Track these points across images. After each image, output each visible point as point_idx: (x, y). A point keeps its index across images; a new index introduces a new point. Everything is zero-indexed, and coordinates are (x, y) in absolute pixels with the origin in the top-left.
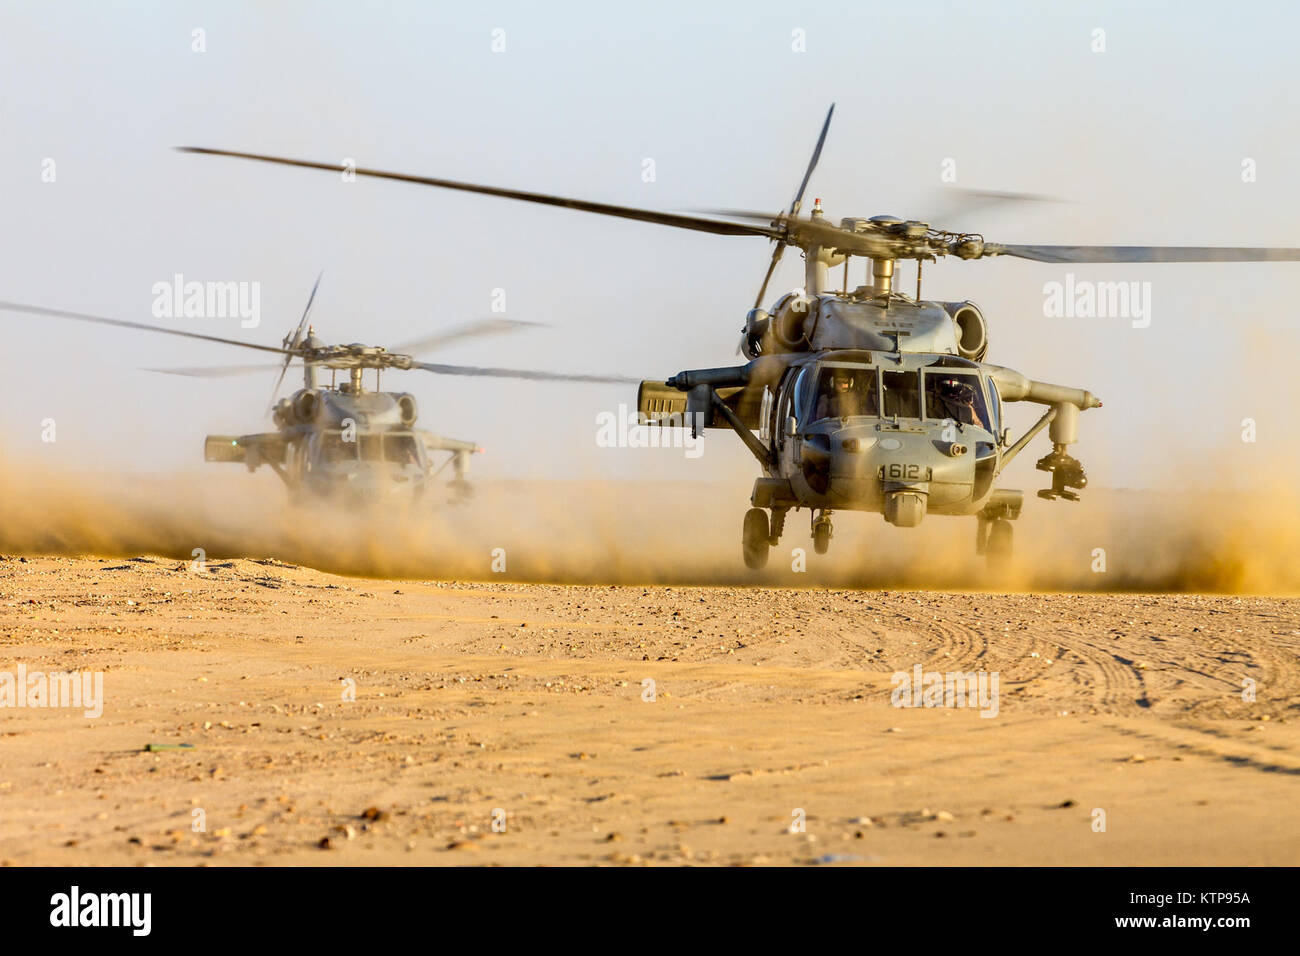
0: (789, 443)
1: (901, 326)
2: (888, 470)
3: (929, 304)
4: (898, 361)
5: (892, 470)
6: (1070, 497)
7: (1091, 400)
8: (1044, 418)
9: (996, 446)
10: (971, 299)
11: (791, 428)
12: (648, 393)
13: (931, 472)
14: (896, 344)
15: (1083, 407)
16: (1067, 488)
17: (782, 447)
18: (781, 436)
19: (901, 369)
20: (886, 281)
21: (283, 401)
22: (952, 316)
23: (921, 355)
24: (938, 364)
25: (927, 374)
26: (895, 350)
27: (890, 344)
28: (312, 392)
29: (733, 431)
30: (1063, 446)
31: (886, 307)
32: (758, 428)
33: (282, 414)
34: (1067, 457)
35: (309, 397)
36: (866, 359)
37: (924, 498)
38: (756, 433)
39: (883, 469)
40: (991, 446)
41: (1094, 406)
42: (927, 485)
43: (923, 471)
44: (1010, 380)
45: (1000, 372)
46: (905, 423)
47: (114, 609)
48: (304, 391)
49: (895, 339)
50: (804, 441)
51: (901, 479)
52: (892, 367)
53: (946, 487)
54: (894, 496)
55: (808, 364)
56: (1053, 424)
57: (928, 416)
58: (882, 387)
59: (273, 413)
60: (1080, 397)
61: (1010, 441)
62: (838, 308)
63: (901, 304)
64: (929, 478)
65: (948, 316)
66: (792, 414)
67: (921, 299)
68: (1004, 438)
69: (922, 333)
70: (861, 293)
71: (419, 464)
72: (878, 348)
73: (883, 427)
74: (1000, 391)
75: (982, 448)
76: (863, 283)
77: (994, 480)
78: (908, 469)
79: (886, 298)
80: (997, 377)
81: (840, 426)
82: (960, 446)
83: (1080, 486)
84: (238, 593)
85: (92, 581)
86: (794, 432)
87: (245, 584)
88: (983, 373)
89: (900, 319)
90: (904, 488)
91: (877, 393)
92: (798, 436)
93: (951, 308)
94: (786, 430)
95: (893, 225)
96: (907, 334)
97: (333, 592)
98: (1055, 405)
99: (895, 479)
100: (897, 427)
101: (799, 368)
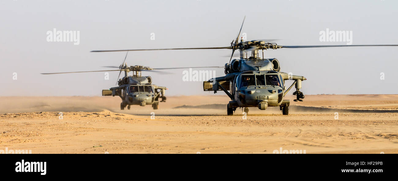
0: (236, 93)
1: (260, 65)
2: (258, 97)
3: (266, 60)
4: (259, 73)
5: (259, 97)
6: (301, 101)
7: (304, 79)
8: (294, 83)
9: (283, 90)
10: (275, 58)
11: (236, 90)
12: (205, 84)
13: (268, 97)
14: (259, 69)
15: (302, 80)
16: (300, 99)
17: (235, 94)
18: (234, 91)
19: (260, 74)
20: (256, 55)
21: (120, 79)
22: (271, 62)
23: (264, 71)
24: (268, 73)
25: (266, 75)
26: (258, 70)
27: (257, 69)
28: (127, 77)
29: (223, 91)
30: (298, 89)
31: (256, 61)
32: (229, 90)
33: (120, 82)
34: (299, 92)
35: (126, 78)
36: (252, 73)
37: (267, 103)
38: (229, 91)
39: (257, 97)
40: (281, 90)
41: (305, 80)
42: (267, 100)
43: (266, 97)
44: (285, 75)
45: (283, 74)
46: (261, 87)
47: (84, 124)
48: (125, 77)
49: (258, 68)
50: (239, 92)
51: (261, 99)
52: (258, 74)
53: (272, 100)
54: (260, 103)
55: (239, 75)
56: (296, 84)
57: (267, 85)
58: (256, 79)
59: (118, 83)
60: (301, 78)
61: (286, 89)
62: (245, 62)
63: (259, 60)
64: (268, 99)
65: (270, 62)
66: (236, 86)
67: (264, 58)
68: (284, 88)
69: (264, 66)
70: (250, 58)
71: (153, 92)
72: (255, 70)
73: (257, 88)
74: (283, 78)
75: (279, 91)
76: (251, 56)
77: (283, 98)
78: (263, 97)
79: (256, 59)
80: (282, 75)
81: (247, 88)
82: (274, 91)
83: (303, 98)
84: (111, 121)
85: (79, 119)
86: (237, 90)
87: (113, 119)
88: (279, 74)
89: (259, 63)
90: (262, 101)
91: (255, 80)
92: (238, 91)
93: (271, 60)
94: (235, 90)
95: (256, 42)
96: (261, 66)
97: (132, 120)
98: (296, 80)
99: (260, 99)
100: (260, 87)
101: (237, 76)
